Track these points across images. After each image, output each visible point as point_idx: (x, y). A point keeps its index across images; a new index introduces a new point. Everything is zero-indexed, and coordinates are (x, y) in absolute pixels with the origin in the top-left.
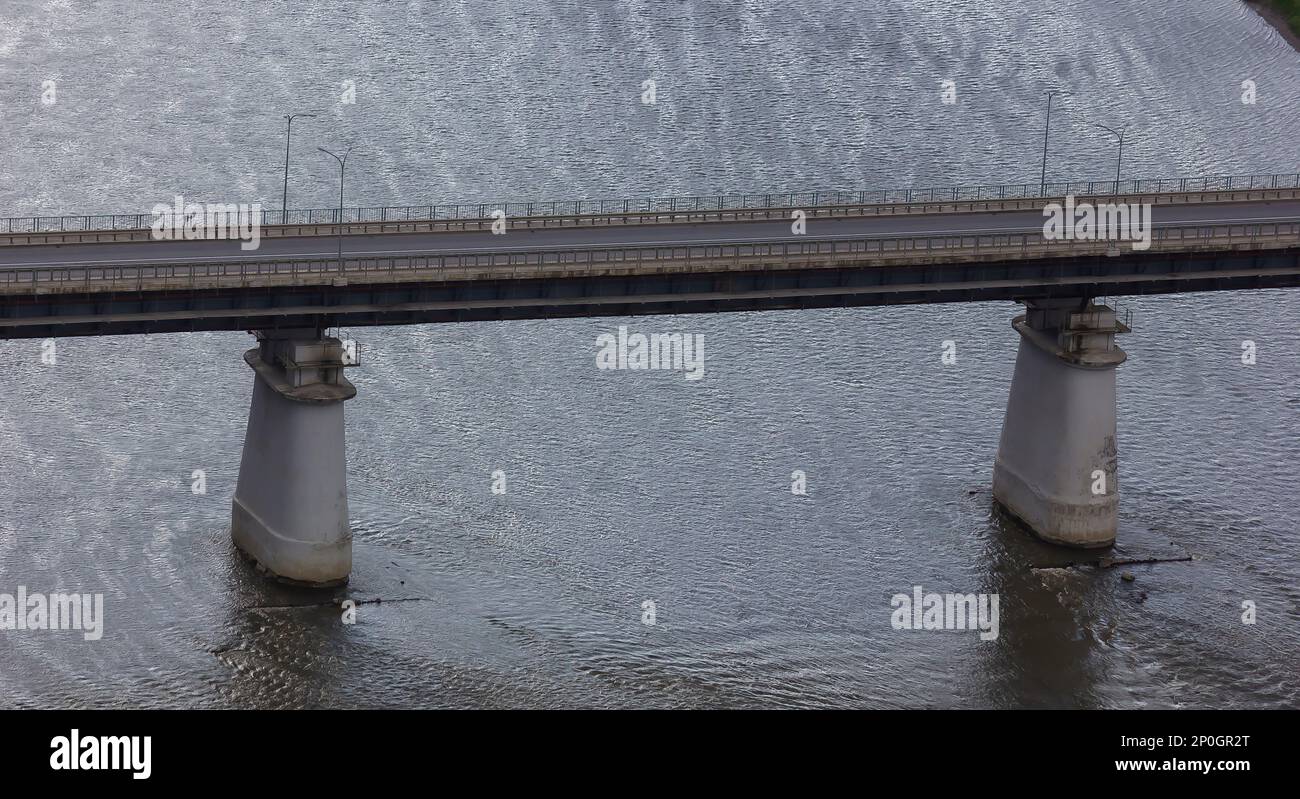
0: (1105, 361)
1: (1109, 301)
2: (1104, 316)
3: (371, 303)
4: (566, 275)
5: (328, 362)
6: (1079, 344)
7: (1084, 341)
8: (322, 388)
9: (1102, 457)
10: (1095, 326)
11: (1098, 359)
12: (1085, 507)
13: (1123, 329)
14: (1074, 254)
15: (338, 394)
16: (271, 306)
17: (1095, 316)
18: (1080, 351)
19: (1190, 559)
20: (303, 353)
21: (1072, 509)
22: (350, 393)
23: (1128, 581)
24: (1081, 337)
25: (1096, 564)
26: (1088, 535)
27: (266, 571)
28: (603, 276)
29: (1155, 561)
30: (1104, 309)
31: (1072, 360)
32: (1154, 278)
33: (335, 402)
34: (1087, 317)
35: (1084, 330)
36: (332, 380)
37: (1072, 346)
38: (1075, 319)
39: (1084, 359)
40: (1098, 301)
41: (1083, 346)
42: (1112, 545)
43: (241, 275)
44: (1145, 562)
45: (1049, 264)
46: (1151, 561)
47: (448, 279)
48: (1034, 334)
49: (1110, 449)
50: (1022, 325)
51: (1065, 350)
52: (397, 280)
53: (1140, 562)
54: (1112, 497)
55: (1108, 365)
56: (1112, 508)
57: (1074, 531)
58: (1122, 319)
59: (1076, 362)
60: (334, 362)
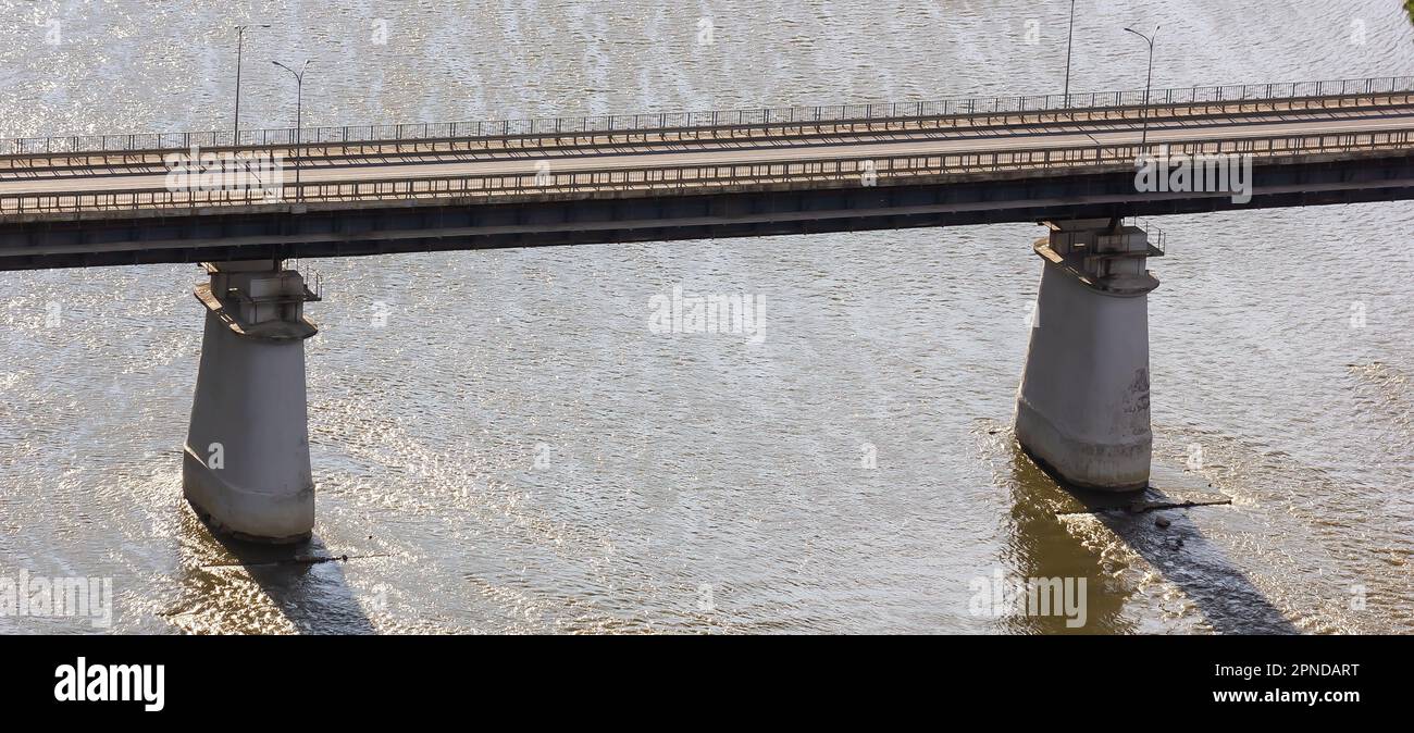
0: (1137, 287)
1: (1140, 222)
2: (1134, 238)
3: (333, 231)
4: (546, 199)
5: (286, 297)
6: (1107, 270)
7: (1112, 265)
8: (281, 325)
9: (1133, 392)
10: (1125, 248)
11: (1128, 285)
12: (1115, 447)
13: (1157, 252)
14: (1102, 171)
15: (296, 330)
16: (224, 235)
17: (1125, 238)
18: (1108, 276)
19: (1230, 502)
20: (258, 288)
21: (1101, 449)
22: (311, 331)
23: (1163, 525)
24: (1109, 262)
25: (1128, 509)
26: (1118, 477)
27: (221, 526)
28: (587, 200)
29: (1192, 504)
30: (1135, 230)
31: (1102, 284)
32: (1188, 196)
33: (297, 340)
34: (1115, 240)
35: (1112, 254)
36: (290, 318)
37: (1100, 271)
38: (1103, 242)
39: (1113, 285)
40: (1128, 222)
41: (1111, 272)
42: (1143, 488)
43: (190, 201)
44: (1181, 506)
45: (1073, 181)
46: (1188, 505)
47: (416, 204)
48: (1058, 259)
49: (1142, 383)
50: (1045, 250)
51: (1092, 276)
52: (361, 207)
53: (1175, 506)
54: (1145, 435)
55: (1140, 291)
56: (1144, 447)
57: (1103, 472)
58: (1153, 239)
59: (1105, 289)
60: (291, 298)
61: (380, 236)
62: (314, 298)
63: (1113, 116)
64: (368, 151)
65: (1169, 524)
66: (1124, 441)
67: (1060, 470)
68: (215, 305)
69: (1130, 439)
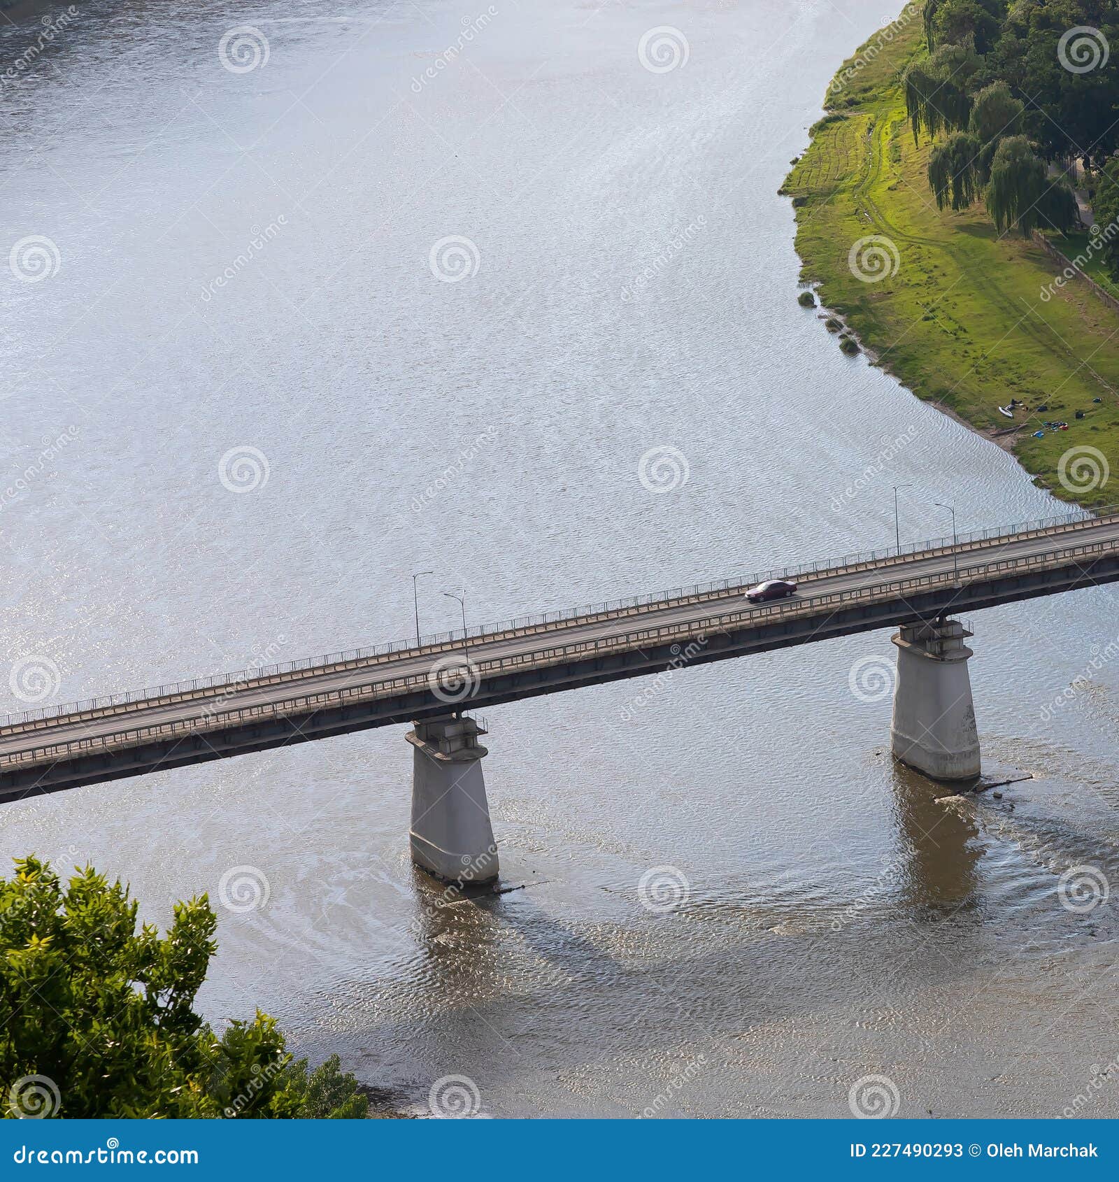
0: (961, 657)
1: (955, 617)
2: (955, 627)
5: (466, 734)
6: (941, 648)
7: (944, 645)
8: (465, 752)
9: (965, 719)
10: (950, 634)
11: (956, 656)
12: (961, 754)
13: (969, 634)
14: (934, 590)
15: (475, 753)
17: (950, 628)
18: (943, 652)
19: (1032, 777)
20: (450, 731)
21: (952, 757)
22: (484, 752)
23: (998, 798)
24: (942, 644)
25: (975, 790)
26: (963, 771)
27: (443, 878)
28: (636, 650)
29: (1011, 782)
30: (953, 623)
31: (941, 656)
32: (984, 599)
33: (476, 759)
34: (944, 630)
35: (944, 638)
36: (471, 746)
37: (938, 650)
38: (937, 633)
39: (947, 657)
40: (948, 618)
41: (944, 649)
42: (978, 776)
43: (405, 685)
44: (1004, 783)
45: (916, 599)
46: (1009, 782)
47: (538, 667)
48: (907, 645)
49: (970, 714)
50: (898, 640)
51: (934, 654)
52: (507, 673)
53: (1001, 784)
54: (976, 744)
55: (961, 659)
56: (976, 751)
57: (955, 770)
58: (965, 627)
59: (943, 660)
60: (470, 733)
61: (518, 690)
62: (483, 732)
63: (927, 556)
64: (497, 638)
65: (1001, 795)
66: (964, 749)
67: (928, 772)
68: (421, 744)
69: (968, 748)
